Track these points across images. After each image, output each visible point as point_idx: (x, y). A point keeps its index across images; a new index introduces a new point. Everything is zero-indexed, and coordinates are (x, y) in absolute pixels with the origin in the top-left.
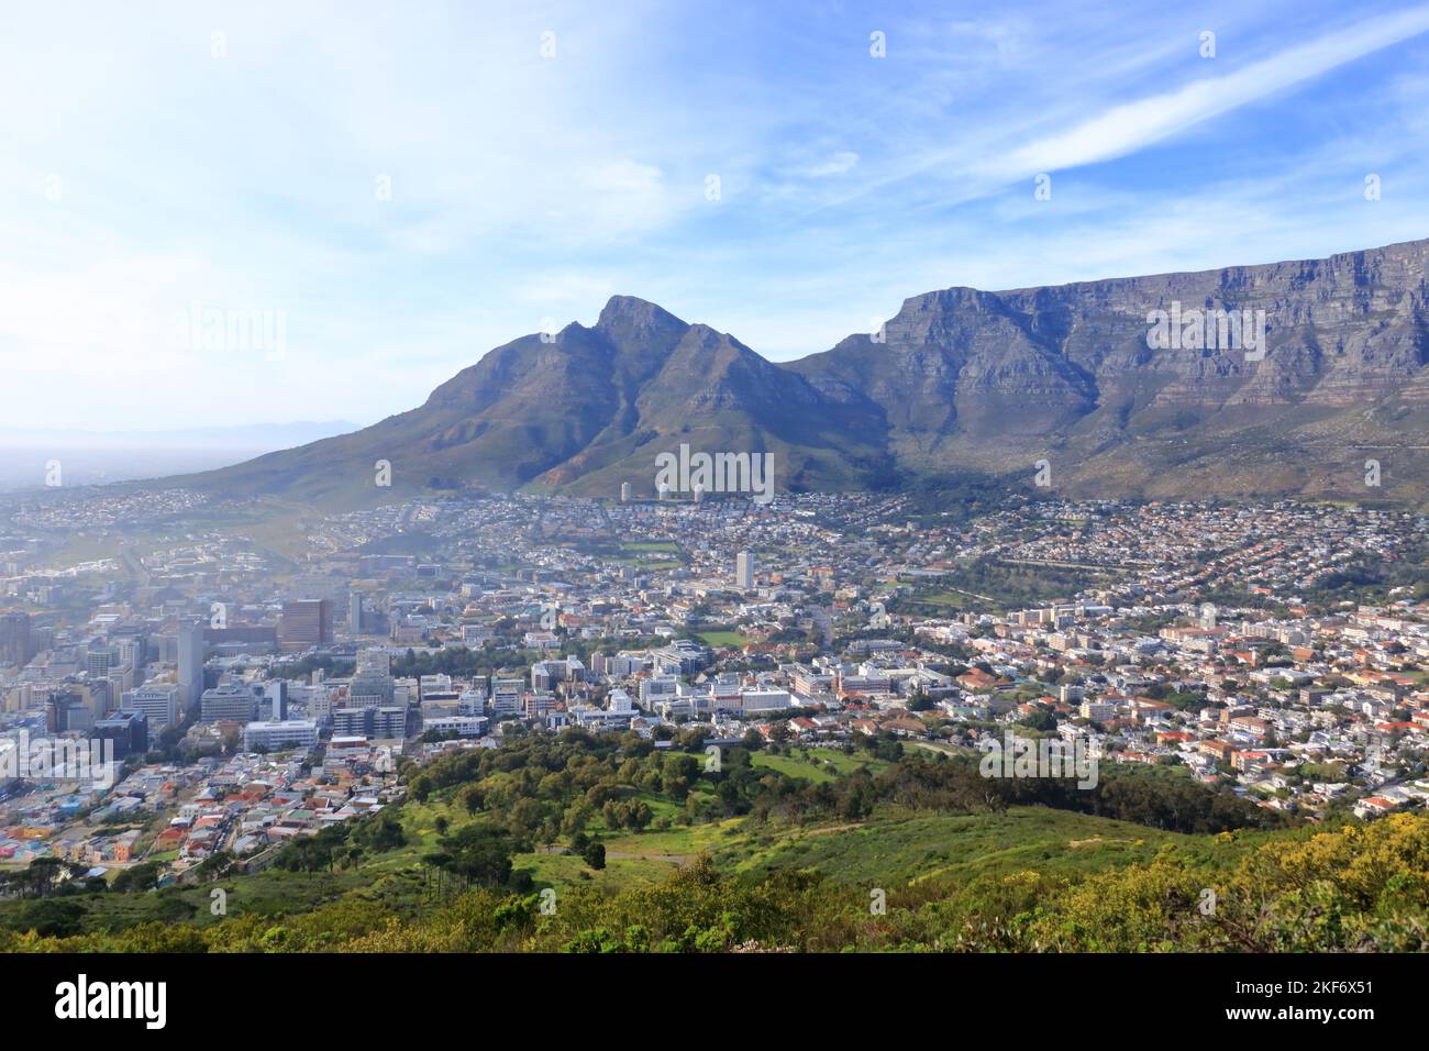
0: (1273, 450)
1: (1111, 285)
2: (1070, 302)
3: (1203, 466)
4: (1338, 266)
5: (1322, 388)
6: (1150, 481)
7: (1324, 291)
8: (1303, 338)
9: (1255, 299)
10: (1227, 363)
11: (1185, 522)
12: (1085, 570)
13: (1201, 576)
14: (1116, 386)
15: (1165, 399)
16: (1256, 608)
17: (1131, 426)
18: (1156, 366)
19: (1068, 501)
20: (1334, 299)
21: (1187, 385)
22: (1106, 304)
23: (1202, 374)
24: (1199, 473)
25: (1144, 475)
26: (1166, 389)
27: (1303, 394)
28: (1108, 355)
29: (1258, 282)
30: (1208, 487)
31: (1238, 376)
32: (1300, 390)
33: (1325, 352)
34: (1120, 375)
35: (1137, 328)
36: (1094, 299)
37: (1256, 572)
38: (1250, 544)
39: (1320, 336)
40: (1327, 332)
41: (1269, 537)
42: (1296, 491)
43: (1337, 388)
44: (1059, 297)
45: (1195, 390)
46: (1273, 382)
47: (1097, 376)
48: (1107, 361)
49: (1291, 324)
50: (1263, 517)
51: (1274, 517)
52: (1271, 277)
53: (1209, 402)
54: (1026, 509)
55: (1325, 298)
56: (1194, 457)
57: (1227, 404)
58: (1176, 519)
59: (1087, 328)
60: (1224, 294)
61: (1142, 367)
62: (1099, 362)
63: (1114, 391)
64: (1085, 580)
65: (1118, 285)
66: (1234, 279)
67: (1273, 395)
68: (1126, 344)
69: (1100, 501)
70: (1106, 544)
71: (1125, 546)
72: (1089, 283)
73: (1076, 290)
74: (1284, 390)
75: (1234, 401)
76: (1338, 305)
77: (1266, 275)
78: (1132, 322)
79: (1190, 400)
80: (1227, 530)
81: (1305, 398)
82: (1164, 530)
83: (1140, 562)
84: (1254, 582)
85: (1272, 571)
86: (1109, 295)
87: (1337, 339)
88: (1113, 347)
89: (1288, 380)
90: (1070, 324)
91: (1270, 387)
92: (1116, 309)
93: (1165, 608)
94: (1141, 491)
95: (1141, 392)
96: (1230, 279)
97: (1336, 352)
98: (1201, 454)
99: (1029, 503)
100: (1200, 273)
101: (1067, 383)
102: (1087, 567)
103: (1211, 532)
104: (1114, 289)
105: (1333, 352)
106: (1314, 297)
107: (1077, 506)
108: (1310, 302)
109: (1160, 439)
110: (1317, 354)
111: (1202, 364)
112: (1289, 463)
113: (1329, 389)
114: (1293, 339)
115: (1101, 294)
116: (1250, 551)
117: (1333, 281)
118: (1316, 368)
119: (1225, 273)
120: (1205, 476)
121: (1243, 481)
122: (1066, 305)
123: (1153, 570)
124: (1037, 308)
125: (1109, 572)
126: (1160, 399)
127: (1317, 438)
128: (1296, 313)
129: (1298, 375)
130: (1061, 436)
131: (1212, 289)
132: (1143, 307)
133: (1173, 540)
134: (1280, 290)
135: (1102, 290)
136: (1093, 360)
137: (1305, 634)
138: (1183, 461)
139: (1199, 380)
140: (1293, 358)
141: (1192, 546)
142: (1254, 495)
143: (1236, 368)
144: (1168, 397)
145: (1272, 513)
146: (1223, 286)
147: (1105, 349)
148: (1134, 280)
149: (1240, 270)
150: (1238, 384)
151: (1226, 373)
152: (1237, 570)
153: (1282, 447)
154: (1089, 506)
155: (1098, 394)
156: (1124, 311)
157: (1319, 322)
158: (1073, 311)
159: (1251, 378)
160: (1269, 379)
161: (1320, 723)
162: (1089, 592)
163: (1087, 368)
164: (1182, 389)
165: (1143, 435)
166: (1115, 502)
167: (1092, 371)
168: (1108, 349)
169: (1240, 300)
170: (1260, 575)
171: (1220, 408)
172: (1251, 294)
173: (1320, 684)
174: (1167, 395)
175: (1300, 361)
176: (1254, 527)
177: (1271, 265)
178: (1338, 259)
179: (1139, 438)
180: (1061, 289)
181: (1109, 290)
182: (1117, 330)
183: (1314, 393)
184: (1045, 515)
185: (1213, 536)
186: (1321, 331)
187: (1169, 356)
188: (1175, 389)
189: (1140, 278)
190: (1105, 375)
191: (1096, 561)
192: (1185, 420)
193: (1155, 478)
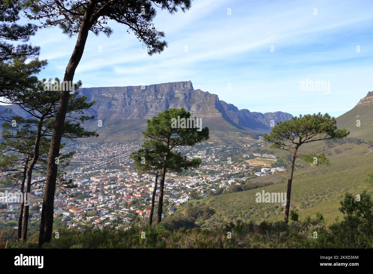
0: (134, 130)
1: (102, 89)
2: (91, 92)
3: (118, 134)
4: (151, 87)
5: (148, 115)
6: (106, 138)
7: (148, 93)
8: (144, 104)
9: (135, 94)
10: (127, 109)
11: (110, 148)
12: (80, 162)
13: (109, 162)
14: (102, 114)
15: (113, 117)
16: (118, 169)
17: (105, 124)
18: (112, 109)
19: (84, 144)
20: (150, 95)
21: (118, 114)
22: (101, 93)
23: (122, 111)
24: (117, 136)
25: (105, 137)
26: (113, 115)
27: (143, 117)
28: (101, 106)
29: (135, 90)
30: (118, 139)
31: (130, 112)
32: (143, 116)
33: (148, 107)
34: (103, 111)
35: (108, 100)
36: (97, 92)
37: (122, 160)
38: (123, 153)
39: (148, 103)
40: (149, 102)
41: (128, 151)
42: (137, 140)
43: (150, 115)
44: (88, 91)
45: (120, 115)
46: (137, 114)
47: (97, 111)
48: (100, 108)
49: (142, 100)
50: (128, 146)
51: (131, 146)
52: (138, 89)
53: (123, 118)
54: (72, 146)
55: (149, 95)
56: (117, 132)
57: (127, 119)
58: (109, 148)
59: (96, 99)
60: (128, 93)
61: (109, 109)
62: (98, 108)
63: (101, 115)
64: (79, 165)
65: (103, 89)
66: (130, 89)
67: (137, 117)
68: (105, 104)
69: (92, 144)
70: (89, 155)
71: (93, 155)
72: (96, 88)
73: (93, 89)
74: (139, 116)
75: (128, 118)
76: (151, 96)
77: (137, 88)
78: (107, 98)
79: (119, 118)
80: (119, 150)
81: (144, 118)
82: (104, 150)
83: (96, 159)
84: (121, 162)
85: (126, 160)
86: (101, 91)
87: (151, 104)
88: (102, 104)
89: (140, 113)
90: (91, 98)
91: (136, 115)
92: (103, 95)
93: (96, 171)
94: (103, 140)
95: (108, 116)
96: (129, 89)
97: (151, 107)
98: (119, 131)
99: (73, 145)
100: (122, 87)
101: (90, 113)
102: (81, 161)
103: (115, 150)
104: (102, 90)
105: (150, 107)
106: (146, 94)
107: (86, 145)
108: (146, 95)
109: (111, 127)
110: (147, 107)
111: (122, 109)
112: (137, 133)
113: (149, 116)
114: (142, 104)
115: (99, 91)
116: (123, 155)
117: (150, 91)
118: (146, 111)
119: (128, 87)
120: (119, 137)
121: (127, 138)
122: (90, 93)
123: (98, 161)
124: (83, 93)
125: (86, 162)
126: (112, 117)
127: (144, 127)
128: (142, 98)
129: (143, 112)
130: (87, 127)
131: (125, 91)
132: (109, 94)
133: (106, 153)
134: (140, 92)
135: (99, 90)
136: (97, 107)
137: (123, 175)
138: (115, 133)
139: (121, 113)
140: (141, 108)
141: (110, 154)
142: (128, 141)
143: (129, 110)
144: (114, 117)
145: (131, 145)
146: (127, 90)
147: (100, 105)
148: (107, 88)
149: (131, 87)
150: (129, 114)
151: (127, 111)
152: (118, 160)
153: (137, 129)
154: (89, 145)
155: (98, 116)
156: (105, 95)
157: (147, 100)
158: (92, 95)
159: (132, 113)
160: (136, 113)
161: (111, 198)
162: (78, 168)
163: (95, 109)
164: (117, 115)
165: (107, 126)
166: (96, 144)
167: (96, 110)
168: (101, 105)
169: (131, 94)
170: (123, 161)
171: (125, 120)
172: (134, 93)
173: (118, 188)
174: (114, 116)
175: (143, 109)
176: (126, 149)
177: (138, 86)
178: (151, 86)
179: (106, 127)
180: (89, 89)
181: (101, 90)
182: (103, 100)
183: (146, 116)
184: (77, 148)
185: (115, 152)
186: (148, 102)
187: (115, 107)
188: (115, 115)
189: (109, 87)
190: (100, 111)
191: (84, 160)
192: (118, 122)
193: (107, 137)
